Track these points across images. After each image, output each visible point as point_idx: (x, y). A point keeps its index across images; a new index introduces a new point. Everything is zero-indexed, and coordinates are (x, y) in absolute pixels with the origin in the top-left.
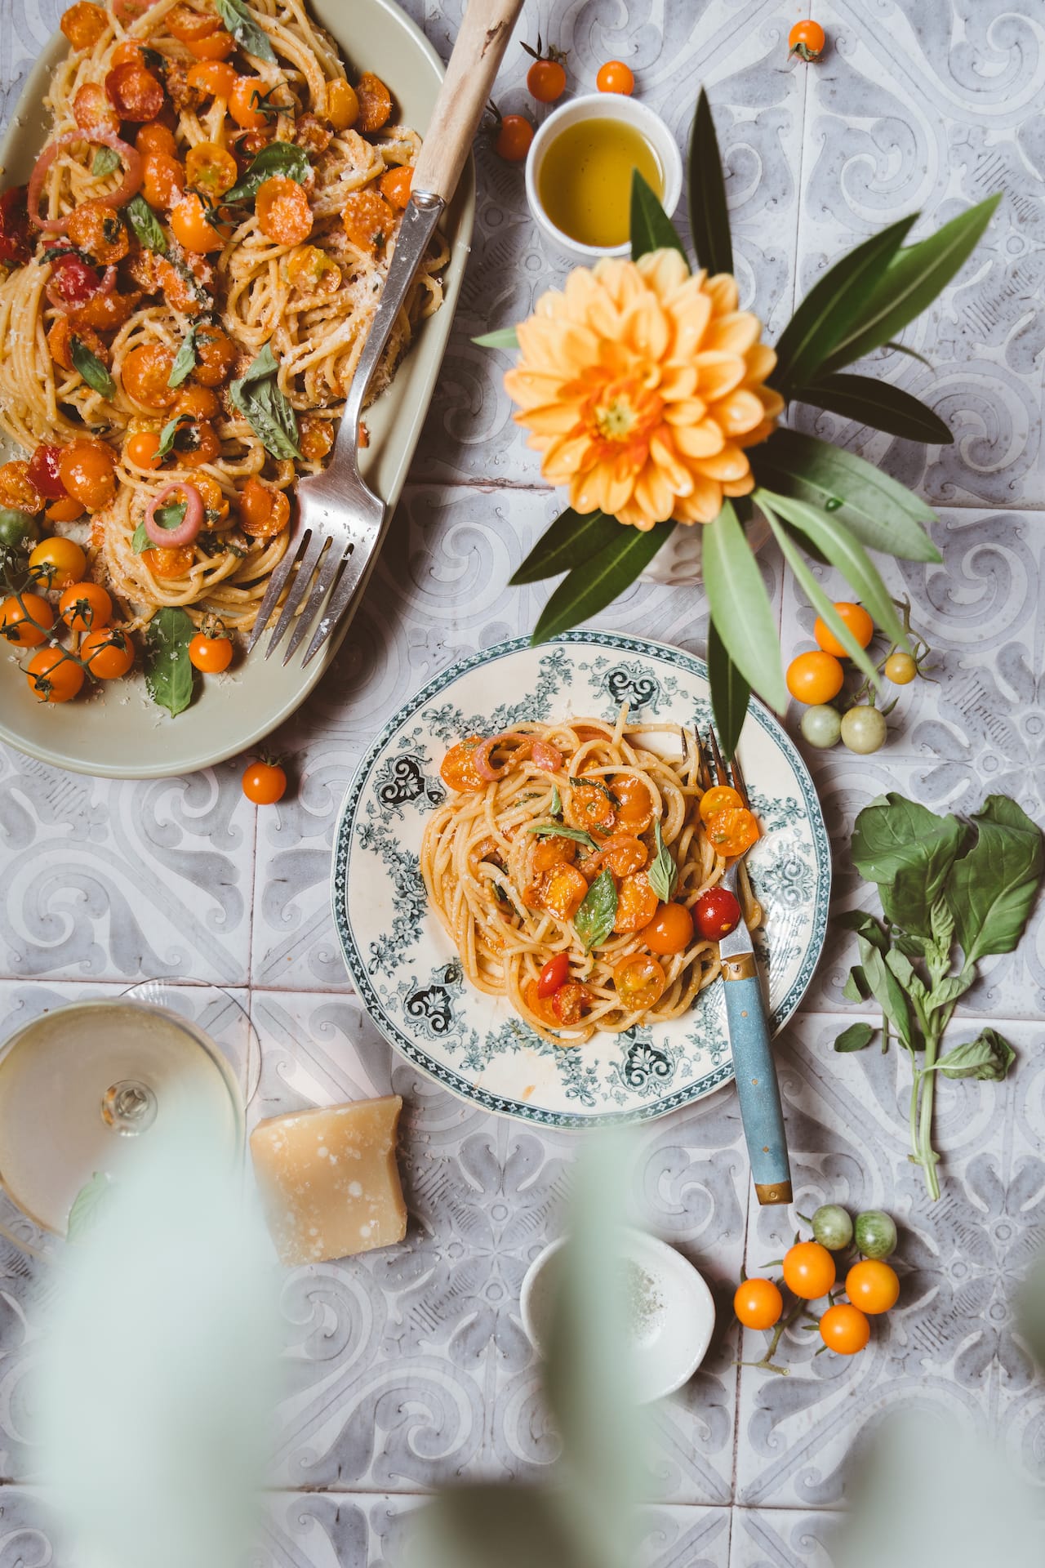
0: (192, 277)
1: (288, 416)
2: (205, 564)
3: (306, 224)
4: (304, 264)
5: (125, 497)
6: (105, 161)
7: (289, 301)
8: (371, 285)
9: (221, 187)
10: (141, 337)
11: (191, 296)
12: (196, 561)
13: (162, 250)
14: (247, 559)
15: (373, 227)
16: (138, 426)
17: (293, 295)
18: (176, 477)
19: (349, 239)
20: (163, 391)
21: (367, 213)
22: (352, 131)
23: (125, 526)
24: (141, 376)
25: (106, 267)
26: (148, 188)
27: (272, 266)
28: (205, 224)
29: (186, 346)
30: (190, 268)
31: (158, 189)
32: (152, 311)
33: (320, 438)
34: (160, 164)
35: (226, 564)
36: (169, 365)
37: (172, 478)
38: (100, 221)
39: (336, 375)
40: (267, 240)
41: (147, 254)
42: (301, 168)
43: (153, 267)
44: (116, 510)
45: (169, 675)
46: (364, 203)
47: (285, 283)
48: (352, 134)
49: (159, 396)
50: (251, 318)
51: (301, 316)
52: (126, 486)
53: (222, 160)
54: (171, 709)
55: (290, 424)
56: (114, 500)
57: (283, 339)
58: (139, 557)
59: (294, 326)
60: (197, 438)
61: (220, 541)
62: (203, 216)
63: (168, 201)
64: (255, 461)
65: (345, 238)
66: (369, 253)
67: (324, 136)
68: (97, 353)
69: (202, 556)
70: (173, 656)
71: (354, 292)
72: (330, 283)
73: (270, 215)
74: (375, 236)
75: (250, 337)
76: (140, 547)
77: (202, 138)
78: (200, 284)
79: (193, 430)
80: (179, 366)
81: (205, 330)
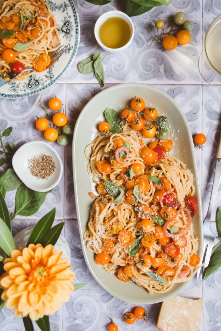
0: (142, 213)
1: (109, 191)
2: (111, 147)
3: (120, 238)
4: (117, 228)
5: (138, 155)
6: (174, 231)
7: (118, 218)
8: (100, 231)
9: (144, 238)
10: (150, 194)
11: (141, 208)
12: (113, 147)
13: (153, 217)
14: (104, 153)
15: (106, 245)
16: (142, 173)
17: (118, 221)
18: (126, 164)
19: (110, 240)
20: (138, 184)
21: (109, 248)
22: (123, 266)
23: (134, 147)
24: (144, 184)
25: (164, 206)
26: (161, 229)
27: (126, 225)
28: (143, 227)
29: (137, 196)
30: (143, 215)
31: (158, 230)
32: (150, 201)
33: (101, 190)
34: (160, 236)
35: (107, 149)
36: (139, 190)
37: (128, 164)
38: (169, 216)
39: (100, 206)
40: (129, 230)
41: (157, 214)
42: (129, 251)
43: (154, 211)
44: (138, 150)
45: (113, 117)
46: (111, 250)
47: (121, 222)
48: (123, 265)
49: (139, 182)
50: (127, 210)
51: (114, 216)
52: (139, 157)
53: (146, 244)
54: (108, 109)
55: (108, 190)
56: (140, 153)
57: (116, 209)
58: (127, 141)
59: (115, 213)
60: (125, 176)
61: (111, 154)
62: (144, 229)
63: (155, 228)
64: (112, 177)
65: (112, 240)
66: (104, 239)
67: (128, 262)
68: (157, 185)
69: (113, 149)
70: (114, 123)
71: (104, 228)
72: (109, 227)
73: (129, 236)
74: (105, 243)
75: (125, 206)
76: (127, 144)
77: (154, 247)
78: (140, 213)
79: (127, 178)
80: (137, 191)
81: (135, 202)
